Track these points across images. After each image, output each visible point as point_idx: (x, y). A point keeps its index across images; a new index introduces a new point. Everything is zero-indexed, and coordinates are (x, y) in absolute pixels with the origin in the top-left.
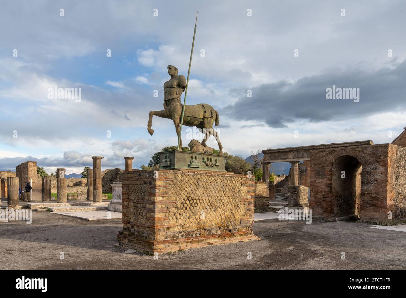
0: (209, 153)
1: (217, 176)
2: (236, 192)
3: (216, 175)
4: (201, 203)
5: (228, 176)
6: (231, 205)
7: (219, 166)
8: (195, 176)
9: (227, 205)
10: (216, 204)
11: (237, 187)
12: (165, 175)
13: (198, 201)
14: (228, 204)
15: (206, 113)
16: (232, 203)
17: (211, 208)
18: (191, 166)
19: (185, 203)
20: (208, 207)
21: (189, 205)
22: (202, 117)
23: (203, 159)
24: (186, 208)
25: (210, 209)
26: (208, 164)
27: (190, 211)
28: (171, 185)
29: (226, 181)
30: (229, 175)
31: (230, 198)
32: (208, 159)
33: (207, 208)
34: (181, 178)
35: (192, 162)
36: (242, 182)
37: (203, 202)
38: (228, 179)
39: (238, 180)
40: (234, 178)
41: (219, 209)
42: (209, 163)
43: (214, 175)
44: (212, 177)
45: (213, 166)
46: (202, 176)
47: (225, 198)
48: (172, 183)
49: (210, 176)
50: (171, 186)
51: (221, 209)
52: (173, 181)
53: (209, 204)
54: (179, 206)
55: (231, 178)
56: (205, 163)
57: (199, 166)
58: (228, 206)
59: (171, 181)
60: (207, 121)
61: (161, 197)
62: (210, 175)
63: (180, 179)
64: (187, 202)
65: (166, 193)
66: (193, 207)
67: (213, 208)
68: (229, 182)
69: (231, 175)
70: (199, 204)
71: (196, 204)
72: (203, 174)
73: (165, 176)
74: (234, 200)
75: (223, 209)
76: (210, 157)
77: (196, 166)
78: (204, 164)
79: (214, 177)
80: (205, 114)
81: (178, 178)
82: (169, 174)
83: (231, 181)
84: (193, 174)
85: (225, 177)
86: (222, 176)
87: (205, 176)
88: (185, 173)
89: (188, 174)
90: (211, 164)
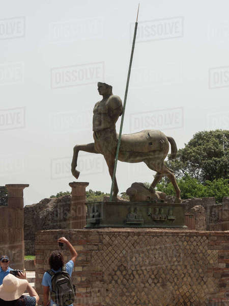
1: (165, 235)
2: (198, 258)
4: (139, 275)
5: (184, 234)
6: (189, 278)
7: (173, 220)
8: (130, 237)
9: (183, 278)
10: (163, 276)
11: (199, 251)
12: (86, 237)
13: (135, 273)
14: (185, 276)
16: (192, 275)
17: (156, 282)
18: (127, 223)
19: (115, 275)
20: (150, 281)
21: (122, 278)
23: (148, 210)
24: (116, 282)
25: (155, 283)
26: (156, 217)
27: (122, 286)
28: (93, 250)
29: (180, 243)
30: (187, 233)
31: (188, 267)
33: (149, 281)
34: (108, 240)
35: (130, 216)
36: (209, 242)
37: (143, 273)
38: (183, 239)
39: (202, 241)
40: (195, 237)
41: (168, 283)
43: (159, 234)
44: (156, 238)
45: (163, 219)
46: (141, 237)
47: (179, 268)
48: (95, 248)
50: (94, 252)
51: (173, 284)
52: (95, 245)
53: (153, 276)
54: (106, 278)
55: (188, 238)
56: (151, 217)
57: (140, 221)
58: (185, 279)
61: (81, 266)
62: (153, 234)
63: (106, 242)
64: (118, 273)
65: (87, 261)
66: (128, 280)
67: (158, 282)
68: (185, 243)
70: (137, 276)
71: (132, 275)
72: (142, 234)
74: (195, 271)
75: (176, 284)
76: (158, 208)
77: (138, 221)
78: (149, 217)
79: (160, 237)
80: (151, 146)
81: (104, 241)
82: (91, 237)
83: (190, 243)
84: (127, 234)
85: (178, 236)
86: (173, 235)
87: (146, 237)
88: (114, 234)
89: (119, 235)
90: (160, 217)
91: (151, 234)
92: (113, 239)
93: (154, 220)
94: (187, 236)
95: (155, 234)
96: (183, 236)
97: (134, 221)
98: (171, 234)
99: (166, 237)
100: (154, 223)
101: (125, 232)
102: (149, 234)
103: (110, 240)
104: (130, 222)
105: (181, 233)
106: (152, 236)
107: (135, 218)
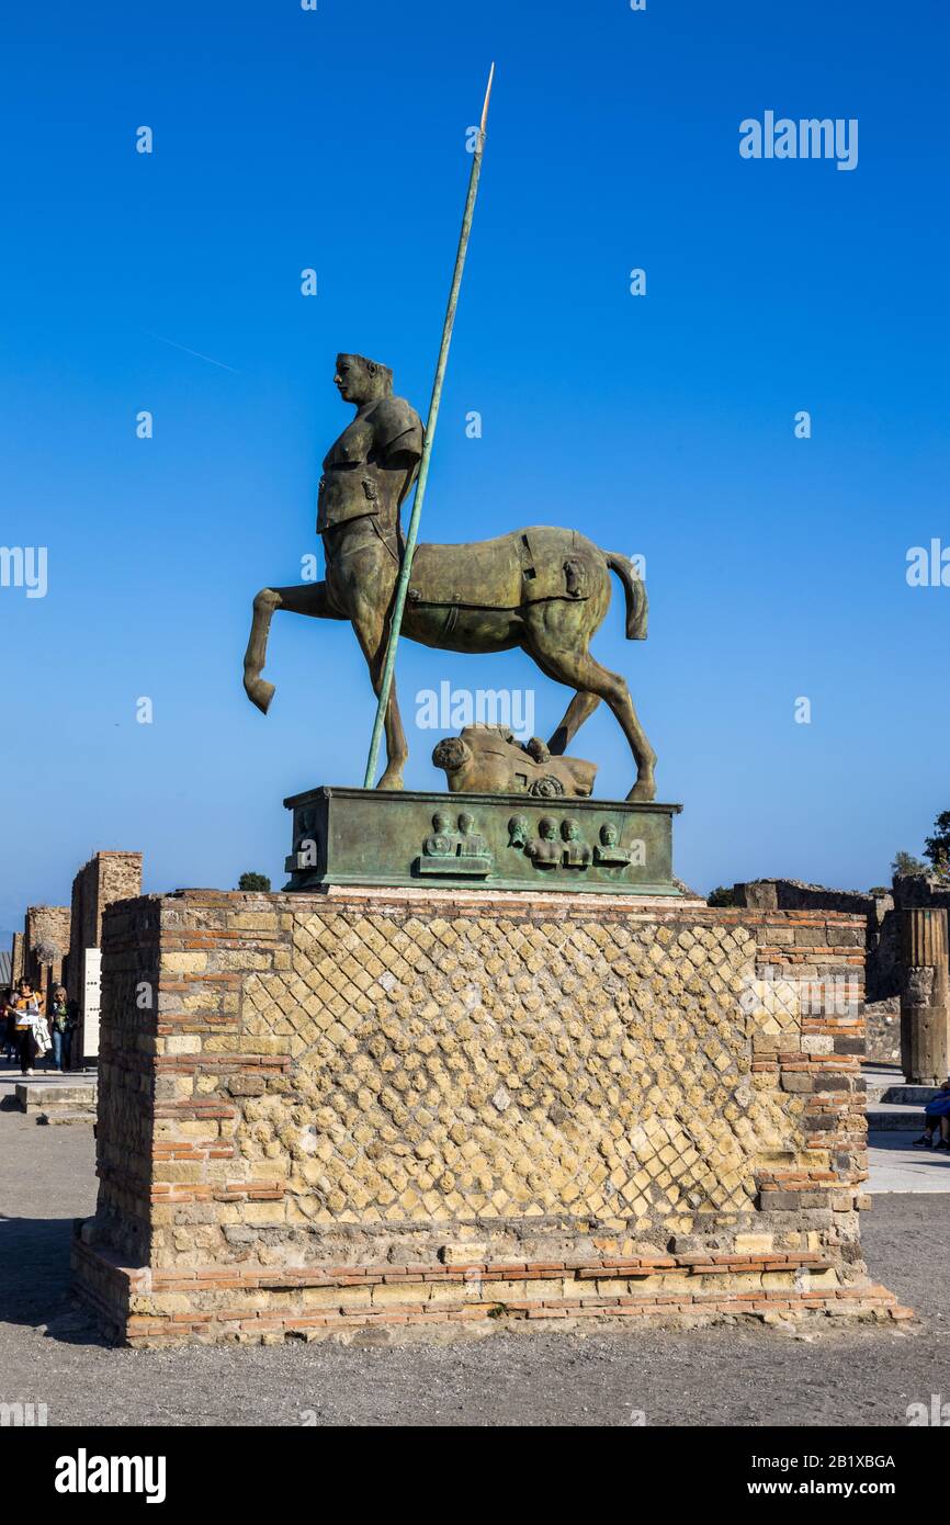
0: (553, 796)
1: (569, 919)
2: (714, 1014)
3: (561, 914)
4: (453, 1073)
5: (650, 917)
6: (675, 1089)
8: (414, 921)
9: (645, 1092)
10: (561, 1078)
11: (717, 985)
12: (219, 918)
13: (435, 1063)
14: (655, 1082)
15: (534, 576)
16: (689, 1078)
17: (527, 1103)
18: (422, 870)
19: (349, 1069)
20: (503, 1098)
21: (376, 1083)
22: (513, 600)
23: (512, 828)
24: (353, 1098)
25: (521, 1106)
27: (378, 1117)
28: (251, 971)
29: (635, 949)
30: (660, 911)
31: (671, 1046)
32: (543, 829)
33: (496, 1100)
34: (316, 933)
35: (435, 845)
36: (759, 952)
37: (472, 1068)
38: (647, 935)
39: (729, 944)
40: (698, 930)
41: (583, 1110)
42: (552, 849)
43: (542, 915)
44: (529, 928)
46: (463, 923)
47: (630, 1049)
48: (260, 962)
49: (517, 923)
50: (252, 978)
51: (605, 1112)
52: (263, 952)
53: (514, 1081)
54: (307, 1082)
55: (670, 934)
56: (528, 852)
58: (656, 1095)
59: (256, 949)
60: (545, 622)
61: (194, 1033)
62: (513, 914)
63: (310, 939)
64: (363, 1063)
65: (223, 1015)
66: (402, 1093)
67: (539, 1104)
68: (657, 953)
69: (670, 916)
70: (443, 1080)
71: (421, 1077)
72: (468, 912)
73: (217, 925)
74: (699, 1061)
75: (615, 1114)
76: (556, 819)
77: (463, 865)
78: (519, 853)
79: (546, 927)
80: (532, 581)
81: (299, 935)
82: (243, 917)
83: (675, 951)
84: (401, 910)
85: (624, 923)
86: (605, 918)
87: (484, 923)
88: (345, 910)
89: (365, 915)
90: (566, 853)
91: (504, 913)
92: (341, 927)
93: (539, 863)
94: (667, 925)
95: (523, 914)
96: (646, 924)
97: (446, 863)
98: (594, 916)
99: (571, 926)
100: (540, 873)
101: (394, 903)
102: (496, 914)
103: (328, 934)
104: (434, 867)
105: (637, 913)
106: (511, 919)
107: (458, 854)
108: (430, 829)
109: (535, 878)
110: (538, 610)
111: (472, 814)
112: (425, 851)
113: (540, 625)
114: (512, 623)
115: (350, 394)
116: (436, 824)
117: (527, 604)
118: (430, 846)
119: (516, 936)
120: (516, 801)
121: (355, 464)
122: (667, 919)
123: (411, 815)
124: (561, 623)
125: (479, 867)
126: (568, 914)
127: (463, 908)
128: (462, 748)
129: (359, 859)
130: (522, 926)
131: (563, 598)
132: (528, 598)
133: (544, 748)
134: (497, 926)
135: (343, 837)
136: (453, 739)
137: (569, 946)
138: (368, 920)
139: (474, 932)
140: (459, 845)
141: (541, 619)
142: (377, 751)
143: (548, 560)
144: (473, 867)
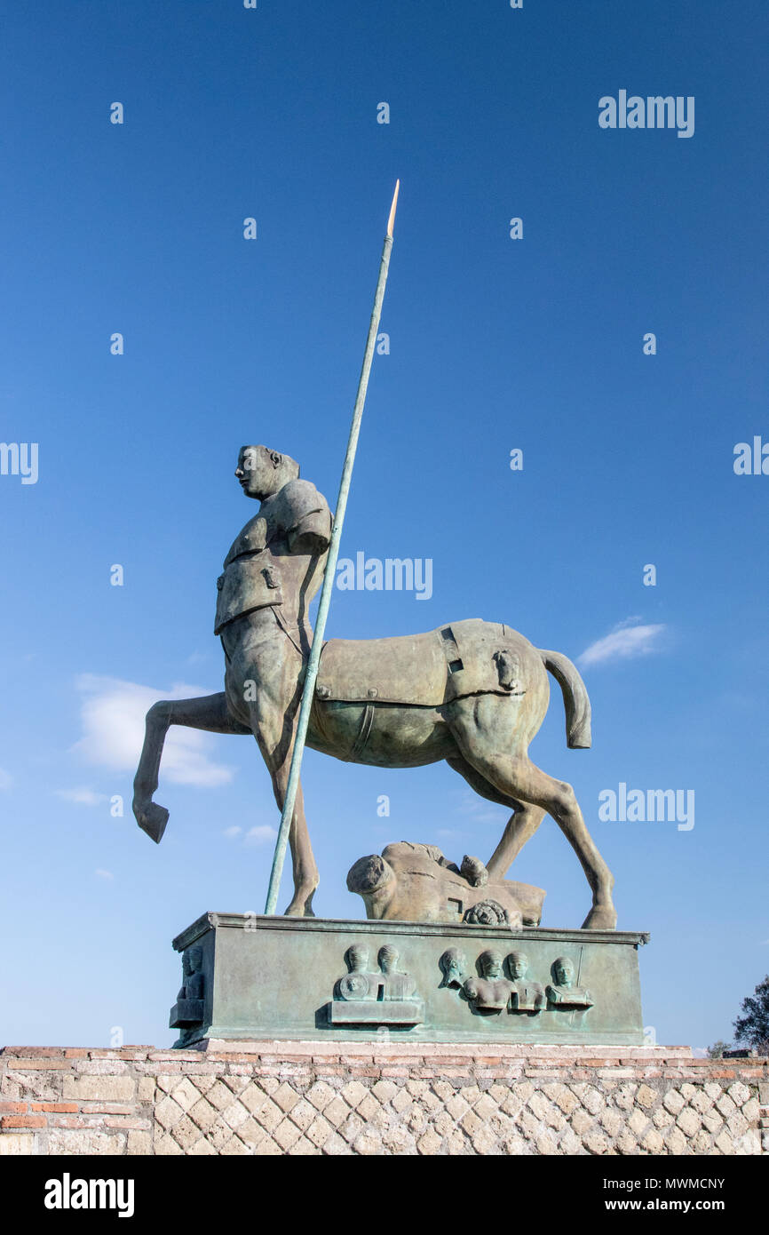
0: (495, 923)
1: (525, 1078)
3: (514, 1072)
5: (627, 1073)
8: (320, 1085)
15: (461, 667)
18: (335, 1019)
22: (437, 696)
23: (446, 963)
29: (612, 1116)
30: (642, 1064)
32: (484, 965)
34: (187, 1105)
35: (350, 986)
38: (625, 1098)
40: (688, 1089)
42: (495, 990)
43: (489, 1074)
46: (385, 1087)
49: (457, 1085)
55: (654, 1094)
56: (465, 994)
59: (104, 1128)
60: (476, 720)
62: (452, 1073)
63: (178, 1112)
68: (639, 1120)
69: (651, 1071)
72: (393, 1071)
76: (499, 952)
77: (387, 1012)
78: (456, 993)
79: (495, 1089)
80: (459, 673)
81: (163, 1108)
82: (85, 1082)
83: (660, 1116)
84: (305, 1070)
85: (595, 1083)
86: (571, 1077)
87: (413, 1086)
88: (228, 1072)
89: (256, 1079)
90: (514, 995)
91: (441, 1072)
92: (221, 1095)
93: (479, 1007)
94: (648, 1082)
95: (465, 1073)
96: (622, 1082)
97: (365, 1010)
98: (556, 1073)
99: (529, 1087)
100: (483, 1020)
101: (293, 1061)
102: (429, 1074)
103: (203, 1105)
104: (350, 1014)
105: (610, 1068)
106: (450, 1081)
107: (380, 997)
108: (345, 967)
109: (477, 1028)
110: (467, 705)
111: (398, 948)
112: (337, 994)
113: (469, 724)
114: (438, 724)
115: (253, 488)
116: (350, 959)
117: (453, 698)
118: (344, 989)
119: (458, 1104)
120: (449, 931)
121: (257, 551)
122: (648, 1075)
123: (320, 948)
124: (494, 722)
125: (407, 1014)
126: (524, 1071)
127: (385, 1066)
128: (382, 866)
129: (254, 1005)
130: (464, 1090)
131: (496, 693)
132: (455, 692)
133: (481, 867)
134: (432, 1090)
135: (233, 976)
136: (372, 856)
137: (527, 1114)
138: (258, 1084)
139: (403, 1100)
140: (381, 987)
141: (472, 718)
142: (279, 874)
143: (477, 650)
144: (398, 1015)
